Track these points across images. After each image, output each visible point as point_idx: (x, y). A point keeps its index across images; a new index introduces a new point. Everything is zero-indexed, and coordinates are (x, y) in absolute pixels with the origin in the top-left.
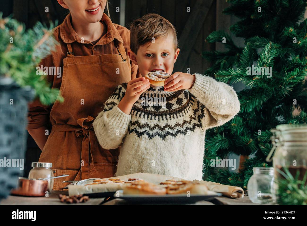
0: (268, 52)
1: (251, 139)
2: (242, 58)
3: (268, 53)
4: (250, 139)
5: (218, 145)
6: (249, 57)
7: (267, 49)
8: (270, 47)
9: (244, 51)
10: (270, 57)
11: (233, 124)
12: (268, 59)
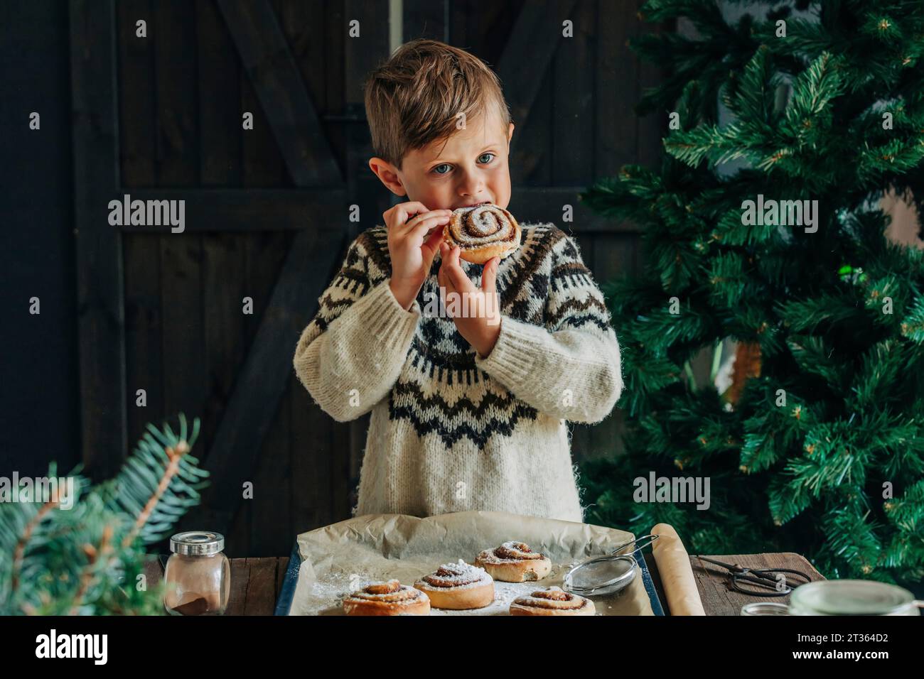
0: (818, 82)
1: (765, 324)
2: (742, 88)
3: (817, 85)
4: (761, 324)
5: (673, 331)
6: (763, 89)
7: (813, 73)
8: (822, 67)
9: (749, 70)
10: (823, 96)
11: (716, 278)
12: (816, 102)
